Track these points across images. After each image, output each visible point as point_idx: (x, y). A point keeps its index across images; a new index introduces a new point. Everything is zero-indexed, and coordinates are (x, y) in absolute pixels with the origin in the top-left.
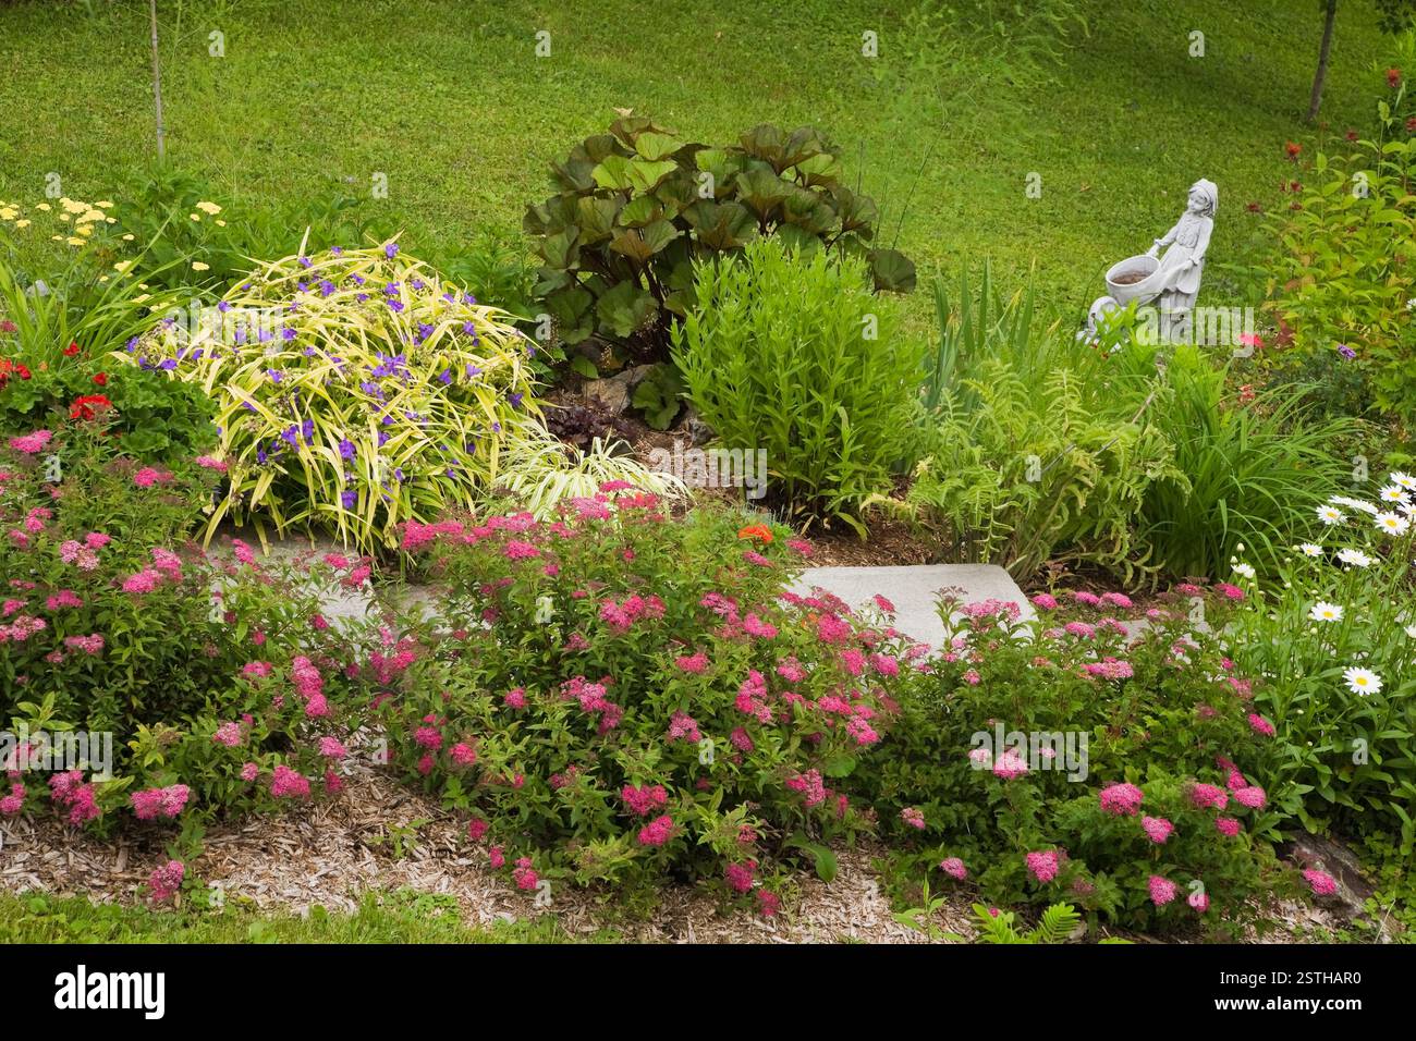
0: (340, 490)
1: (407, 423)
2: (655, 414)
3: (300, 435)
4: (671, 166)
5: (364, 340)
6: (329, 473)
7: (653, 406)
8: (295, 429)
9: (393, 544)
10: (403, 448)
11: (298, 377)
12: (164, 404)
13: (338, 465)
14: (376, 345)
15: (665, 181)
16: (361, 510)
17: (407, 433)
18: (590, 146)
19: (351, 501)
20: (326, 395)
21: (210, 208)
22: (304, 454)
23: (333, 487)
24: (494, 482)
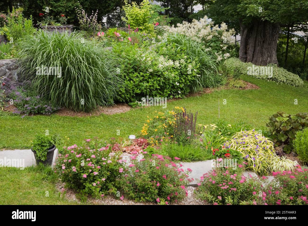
0: (253, 164)
1: (261, 155)
2: (287, 152)
3: (248, 157)
4: (288, 118)
5: (253, 143)
6: (252, 162)
7: (287, 150)
8: (247, 156)
9: (259, 172)
10: (261, 159)
11: (247, 149)
12: (237, 154)
13: (253, 161)
14: (255, 144)
15: (288, 120)
16: (256, 167)
17: (261, 156)
18: (274, 115)
19: (255, 166)
20: (250, 151)
21: (230, 125)
22: (248, 159)
23: (252, 164)
24: (271, 163)
